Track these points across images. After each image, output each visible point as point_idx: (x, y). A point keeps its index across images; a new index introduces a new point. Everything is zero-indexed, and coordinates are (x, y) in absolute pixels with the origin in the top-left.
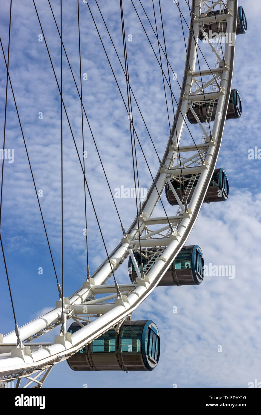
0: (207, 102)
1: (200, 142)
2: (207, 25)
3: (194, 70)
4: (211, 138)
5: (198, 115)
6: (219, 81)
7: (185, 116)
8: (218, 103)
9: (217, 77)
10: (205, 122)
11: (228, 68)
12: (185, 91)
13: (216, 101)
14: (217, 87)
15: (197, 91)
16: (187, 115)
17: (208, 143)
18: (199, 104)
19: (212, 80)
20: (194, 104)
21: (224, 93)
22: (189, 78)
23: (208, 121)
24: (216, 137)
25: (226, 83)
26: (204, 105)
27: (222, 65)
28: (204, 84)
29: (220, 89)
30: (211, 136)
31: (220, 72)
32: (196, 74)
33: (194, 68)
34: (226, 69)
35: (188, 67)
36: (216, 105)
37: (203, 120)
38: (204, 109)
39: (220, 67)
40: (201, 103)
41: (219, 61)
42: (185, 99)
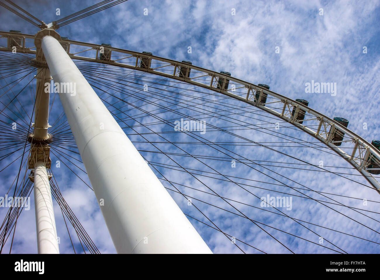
0: (334, 133)
1: (353, 145)
2: (297, 118)
3: (315, 133)
4: (354, 139)
5: (338, 140)
6: (327, 124)
7: (336, 147)
8: (337, 128)
9: (324, 124)
10: (343, 138)
11: (322, 117)
12: (324, 141)
13: (335, 129)
14: (329, 126)
15: (327, 136)
16: (336, 145)
17: (356, 142)
18: (333, 138)
19: (325, 127)
20: (332, 140)
21: (334, 124)
22: (318, 137)
23: (343, 136)
24: (355, 137)
25: (329, 121)
26: (335, 135)
27: (355, 141)
28: (325, 131)
29: (331, 125)
30: (353, 139)
31: (322, 121)
32: (318, 132)
33: (315, 132)
34: (322, 118)
35: (313, 135)
36: (337, 130)
37: (341, 139)
38: (337, 136)
39: (320, 120)
40: (333, 137)
41: (317, 120)
42: (328, 143)
